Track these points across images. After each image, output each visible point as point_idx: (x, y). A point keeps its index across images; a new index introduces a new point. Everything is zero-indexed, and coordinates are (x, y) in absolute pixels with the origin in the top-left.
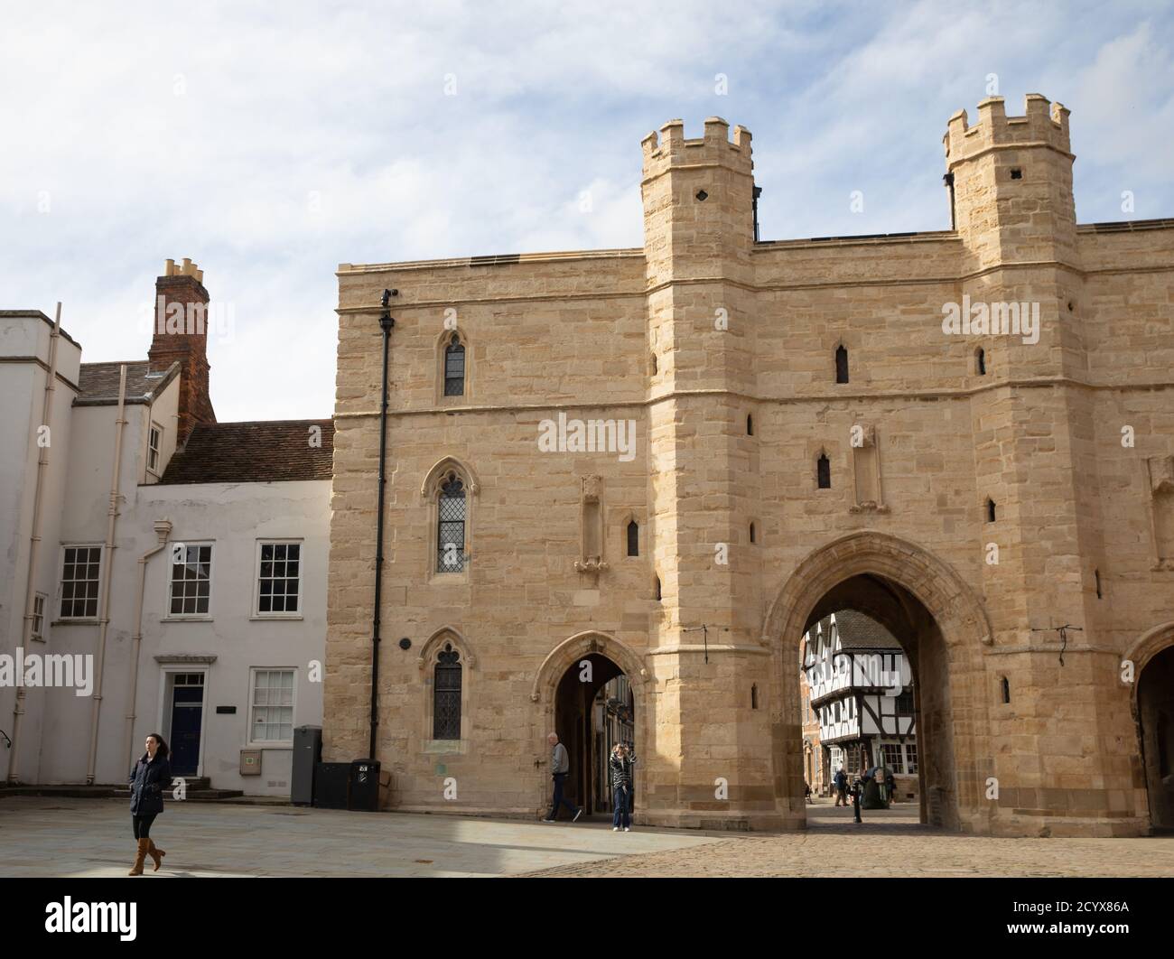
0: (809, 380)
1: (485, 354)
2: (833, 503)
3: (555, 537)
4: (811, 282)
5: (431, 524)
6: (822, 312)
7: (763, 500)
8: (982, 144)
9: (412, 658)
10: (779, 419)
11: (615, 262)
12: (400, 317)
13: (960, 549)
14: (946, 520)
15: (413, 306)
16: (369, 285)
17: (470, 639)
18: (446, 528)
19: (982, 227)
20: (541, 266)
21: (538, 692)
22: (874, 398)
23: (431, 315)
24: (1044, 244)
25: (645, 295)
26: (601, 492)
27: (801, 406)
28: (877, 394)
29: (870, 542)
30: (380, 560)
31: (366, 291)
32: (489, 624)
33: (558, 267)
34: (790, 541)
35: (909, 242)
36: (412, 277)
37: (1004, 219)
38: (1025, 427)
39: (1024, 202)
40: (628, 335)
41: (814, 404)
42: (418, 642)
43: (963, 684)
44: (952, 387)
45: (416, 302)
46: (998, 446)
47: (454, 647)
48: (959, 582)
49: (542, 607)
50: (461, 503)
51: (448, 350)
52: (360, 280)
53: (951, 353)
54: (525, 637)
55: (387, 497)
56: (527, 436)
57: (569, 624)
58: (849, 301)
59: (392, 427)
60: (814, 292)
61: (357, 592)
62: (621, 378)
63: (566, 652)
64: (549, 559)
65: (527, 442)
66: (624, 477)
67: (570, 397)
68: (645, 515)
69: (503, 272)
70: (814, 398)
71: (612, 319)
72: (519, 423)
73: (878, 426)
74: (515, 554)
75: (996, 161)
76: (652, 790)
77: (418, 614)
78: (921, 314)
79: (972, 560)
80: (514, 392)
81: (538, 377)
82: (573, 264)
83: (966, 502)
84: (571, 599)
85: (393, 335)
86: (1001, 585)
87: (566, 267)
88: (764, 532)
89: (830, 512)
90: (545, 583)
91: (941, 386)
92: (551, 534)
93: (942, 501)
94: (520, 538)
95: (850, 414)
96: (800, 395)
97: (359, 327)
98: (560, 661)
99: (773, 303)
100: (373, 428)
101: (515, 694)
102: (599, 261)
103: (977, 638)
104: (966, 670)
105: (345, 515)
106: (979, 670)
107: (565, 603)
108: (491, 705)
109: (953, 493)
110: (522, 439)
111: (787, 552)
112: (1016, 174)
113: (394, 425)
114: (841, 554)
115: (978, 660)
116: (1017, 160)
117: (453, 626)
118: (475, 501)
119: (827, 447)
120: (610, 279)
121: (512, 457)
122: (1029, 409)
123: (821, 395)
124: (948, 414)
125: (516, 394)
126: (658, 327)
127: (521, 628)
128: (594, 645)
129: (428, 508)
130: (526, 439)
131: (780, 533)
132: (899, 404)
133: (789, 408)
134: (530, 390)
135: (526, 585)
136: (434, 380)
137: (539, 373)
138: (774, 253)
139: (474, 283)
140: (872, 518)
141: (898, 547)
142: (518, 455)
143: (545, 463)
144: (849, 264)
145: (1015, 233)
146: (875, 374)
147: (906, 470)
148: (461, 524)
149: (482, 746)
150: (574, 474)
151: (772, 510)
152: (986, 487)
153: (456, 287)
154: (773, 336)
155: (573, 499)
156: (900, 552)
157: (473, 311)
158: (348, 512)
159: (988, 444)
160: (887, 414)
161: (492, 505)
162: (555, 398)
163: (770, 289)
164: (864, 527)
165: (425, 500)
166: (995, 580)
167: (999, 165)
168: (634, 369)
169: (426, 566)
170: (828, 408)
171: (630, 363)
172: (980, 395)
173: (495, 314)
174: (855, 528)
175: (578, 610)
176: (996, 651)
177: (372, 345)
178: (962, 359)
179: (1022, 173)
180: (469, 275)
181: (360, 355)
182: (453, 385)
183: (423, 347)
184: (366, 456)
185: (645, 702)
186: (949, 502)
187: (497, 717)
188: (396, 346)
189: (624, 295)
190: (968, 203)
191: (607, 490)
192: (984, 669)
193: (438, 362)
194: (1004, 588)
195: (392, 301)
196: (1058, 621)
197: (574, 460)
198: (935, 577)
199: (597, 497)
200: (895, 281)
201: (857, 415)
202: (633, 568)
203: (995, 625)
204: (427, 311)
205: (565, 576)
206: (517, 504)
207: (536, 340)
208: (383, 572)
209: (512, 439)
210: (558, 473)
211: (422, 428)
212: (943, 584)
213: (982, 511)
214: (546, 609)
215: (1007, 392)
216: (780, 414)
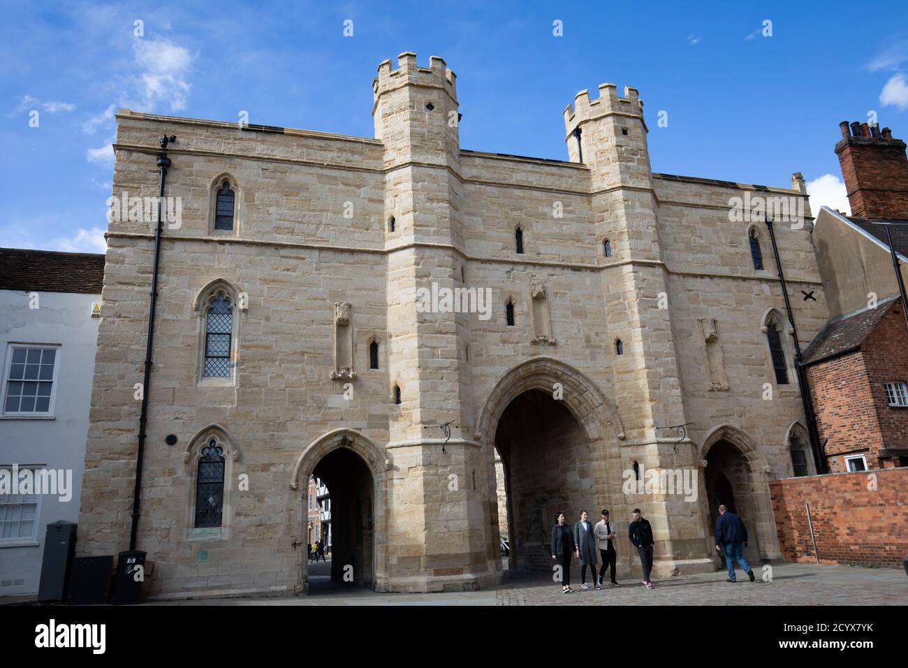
0: (501, 248)
1: (254, 200)
2: (519, 336)
3: (312, 351)
4: (499, 182)
5: (200, 334)
6: (507, 203)
7: (472, 331)
8: (604, 111)
9: (179, 453)
10: (481, 274)
11: (360, 145)
12: (177, 160)
13: (601, 373)
14: (591, 352)
15: (189, 153)
16: (147, 130)
17: (235, 435)
18: (213, 339)
19: (606, 162)
20: (303, 139)
21: (297, 481)
22: (543, 265)
23: (205, 162)
24: (644, 177)
25: (384, 172)
26: (350, 316)
27: (495, 266)
28: (545, 262)
29: (545, 366)
30: (149, 364)
31: (146, 135)
32: (254, 422)
33: (316, 142)
34: (491, 362)
35: (559, 166)
36: (189, 130)
37: (621, 158)
38: (642, 291)
39: (631, 150)
40: (371, 200)
41: (504, 265)
42: (185, 438)
43: (604, 468)
44: (589, 263)
45: (192, 149)
46: (624, 304)
47: (218, 442)
48: (602, 395)
49: (301, 408)
50: (228, 318)
51: (219, 193)
52: (138, 124)
53: (587, 241)
54: (286, 433)
55: (158, 308)
56: (289, 267)
57: (323, 423)
58: (524, 198)
59: (166, 250)
60: (501, 189)
61: (124, 392)
62: (365, 231)
63: (321, 446)
64: (308, 368)
65: (289, 273)
66: (368, 306)
67: (326, 241)
68: (386, 337)
69: (270, 138)
70: (505, 261)
71: (359, 187)
72: (282, 257)
73: (546, 285)
74: (277, 363)
75: (614, 122)
76: (394, 561)
77: (184, 413)
78: (569, 213)
79: (608, 381)
80: (278, 232)
81: (299, 222)
82: (328, 142)
83: (603, 341)
84: (325, 402)
85: (169, 174)
86: (631, 397)
87: (322, 143)
88: (473, 355)
89: (517, 343)
90: (303, 389)
91: (583, 262)
92: (309, 348)
93: (588, 339)
94: (283, 350)
95: (527, 274)
96: (495, 258)
97: (137, 162)
98: (316, 453)
99: (474, 192)
100: (146, 248)
101: (276, 483)
102: (348, 143)
103: (614, 435)
104: (604, 458)
105: (114, 322)
106: (615, 458)
107: (320, 405)
108: (253, 494)
109: (594, 334)
110: (284, 270)
111: (490, 370)
112: (625, 132)
113: (167, 248)
114: (525, 373)
115: (615, 450)
116: (625, 123)
117: (219, 423)
118: (242, 317)
119: (513, 296)
120: (357, 157)
121: (277, 283)
122: (644, 280)
123: (509, 259)
124: (588, 281)
125: (279, 233)
126: (396, 196)
127: (282, 426)
128: (344, 440)
129: (198, 320)
130: (288, 270)
131: (484, 356)
132: (558, 271)
133: (487, 266)
134: (292, 232)
135: (287, 389)
136: (208, 214)
137: (300, 220)
138: (474, 158)
139: (245, 143)
140: (545, 349)
141: (563, 369)
142: (281, 282)
143: (305, 291)
144: (523, 174)
145: (628, 168)
146: (542, 249)
147: (565, 316)
148: (227, 336)
149: (244, 532)
150: (328, 301)
151: (478, 339)
152: (615, 331)
153: (229, 144)
154: (474, 215)
155: (328, 321)
156: (564, 373)
157: (243, 164)
158: (117, 320)
159: (616, 302)
160: (550, 277)
161: (258, 321)
162: (313, 241)
163: (472, 182)
164: (539, 354)
165: (195, 313)
166: (625, 394)
167: (616, 124)
168: (376, 226)
169: (195, 371)
170: (513, 269)
171: (372, 220)
172: (609, 270)
173: (263, 169)
174: (534, 355)
175: (332, 411)
176: (629, 443)
177: (148, 179)
178: (594, 246)
179: (628, 132)
180: (241, 136)
181: (136, 185)
182: (223, 220)
183: (197, 186)
184: (138, 272)
185: (386, 487)
186: (592, 340)
187: (258, 504)
188: (171, 183)
189: (368, 170)
190: (595, 147)
191: (356, 316)
192: (620, 457)
193: (211, 201)
194: (632, 400)
195: (170, 146)
196: (670, 422)
197: (328, 290)
198: (586, 391)
199: (348, 320)
200: (552, 189)
201: (532, 276)
202: (376, 378)
203: (627, 425)
204: (201, 159)
205: (321, 383)
206: (280, 321)
207: (297, 194)
208: (152, 374)
209: (277, 269)
210: (315, 299)
211: (194, 253)
212: (591, 396)
213: (613, 347)
214: (304, 410)
215: (630, 268)
216: (482, 270)
